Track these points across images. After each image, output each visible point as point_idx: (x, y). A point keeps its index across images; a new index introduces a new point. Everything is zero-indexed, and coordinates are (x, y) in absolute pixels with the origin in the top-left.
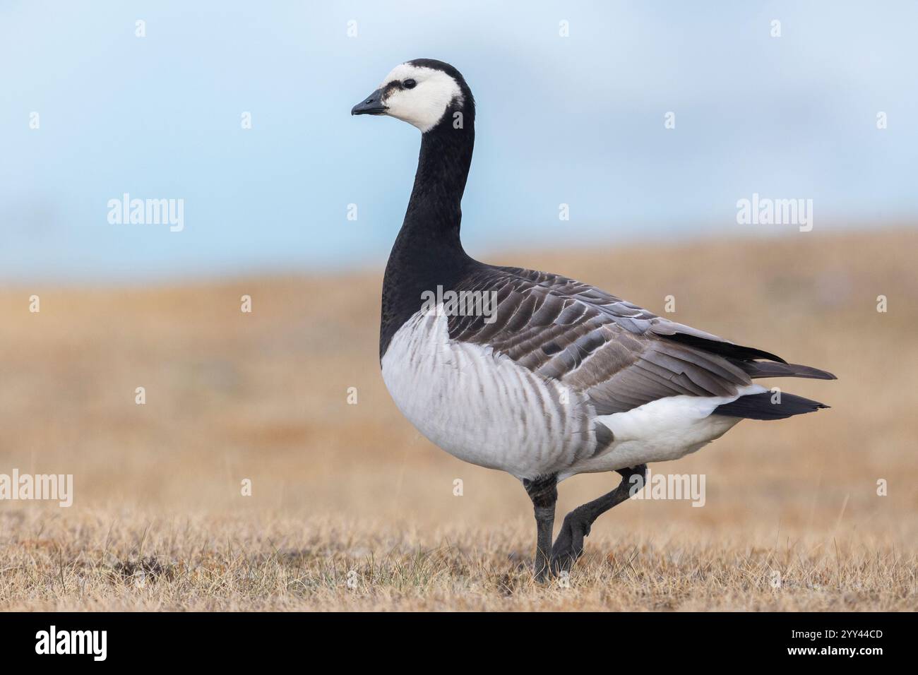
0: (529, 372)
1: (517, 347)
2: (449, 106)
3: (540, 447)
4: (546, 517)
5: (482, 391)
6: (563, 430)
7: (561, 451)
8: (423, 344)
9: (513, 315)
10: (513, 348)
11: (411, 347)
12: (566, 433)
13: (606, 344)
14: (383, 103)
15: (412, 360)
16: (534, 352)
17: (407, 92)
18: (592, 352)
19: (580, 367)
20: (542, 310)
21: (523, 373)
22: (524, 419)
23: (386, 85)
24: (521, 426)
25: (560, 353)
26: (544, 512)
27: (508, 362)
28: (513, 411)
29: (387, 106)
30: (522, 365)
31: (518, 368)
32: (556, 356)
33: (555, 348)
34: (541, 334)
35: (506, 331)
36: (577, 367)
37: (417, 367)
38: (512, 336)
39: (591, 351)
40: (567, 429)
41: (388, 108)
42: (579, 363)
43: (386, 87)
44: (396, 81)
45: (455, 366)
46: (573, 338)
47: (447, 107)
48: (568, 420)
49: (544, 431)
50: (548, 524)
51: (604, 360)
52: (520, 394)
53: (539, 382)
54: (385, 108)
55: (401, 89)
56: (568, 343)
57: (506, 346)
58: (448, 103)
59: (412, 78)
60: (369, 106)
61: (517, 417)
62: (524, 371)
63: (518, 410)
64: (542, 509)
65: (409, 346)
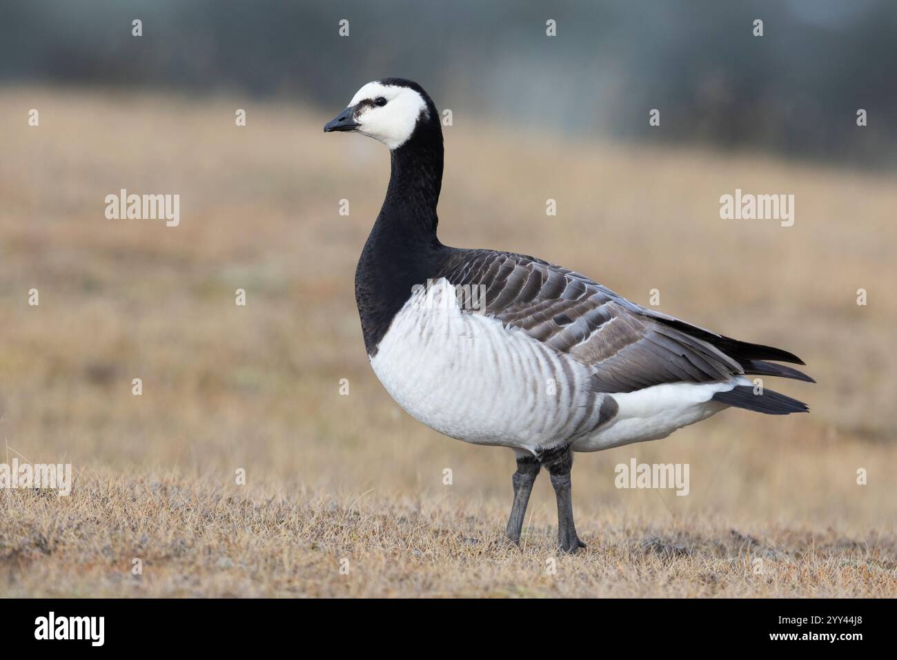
0: (540, 343)
1: (530, 318)
2: (418, 120)
3: (545, 418)
4: (565, 483)
5: (496, 360)
6: (571, 403)
7: (564, 424)
8: (434, 318)
9: (524, 287)
10: (526, 319)
11: (419, 322)
12: (573, 406)
13: (612, 320)
14: (355, 120)
15: (421, 334)
16: (546, 323)
17: (378, 109)
18: (601, 326)
19: (589, 339)
20: (548, 284)
21: (535, 344)
22: (535, 391)
23: (358, 103)
24: (531, 396)
25: (571, 325)
26: (560, 479)
27: (521, 333)
28: (525, 380)
29: (360, 123)
30: (533, 337)
31: (529, 339)
32: (568, 327)
33: (565, 320)
34: (552, 307)
35: (519, 302)
36: (586, 339)
37: (428, 339)
38: (525, 307)
39: (599, 325)
40: (574, 402)
41: (361, 125)
42: (588, 335)
43: (358, 105)
44: (367, 99)
45: (470, 336)
46: (583, 311)
47: (417, 122)
48: (577, 393)
49: (552, 403)
50: (567, 491)
51: (611, 335)
52: (533, 364)
53: (550, 352)
54: (358, 125)
55: (373, 106)
56: (578, 316)
57: (520, 317)
58: (417, 117)
59: (382, 96)
60: (342, 123)
61: (529, 386)
62: (535, 342)
63: (529, 378)
64: (559, 476)
65: (417, 320)
